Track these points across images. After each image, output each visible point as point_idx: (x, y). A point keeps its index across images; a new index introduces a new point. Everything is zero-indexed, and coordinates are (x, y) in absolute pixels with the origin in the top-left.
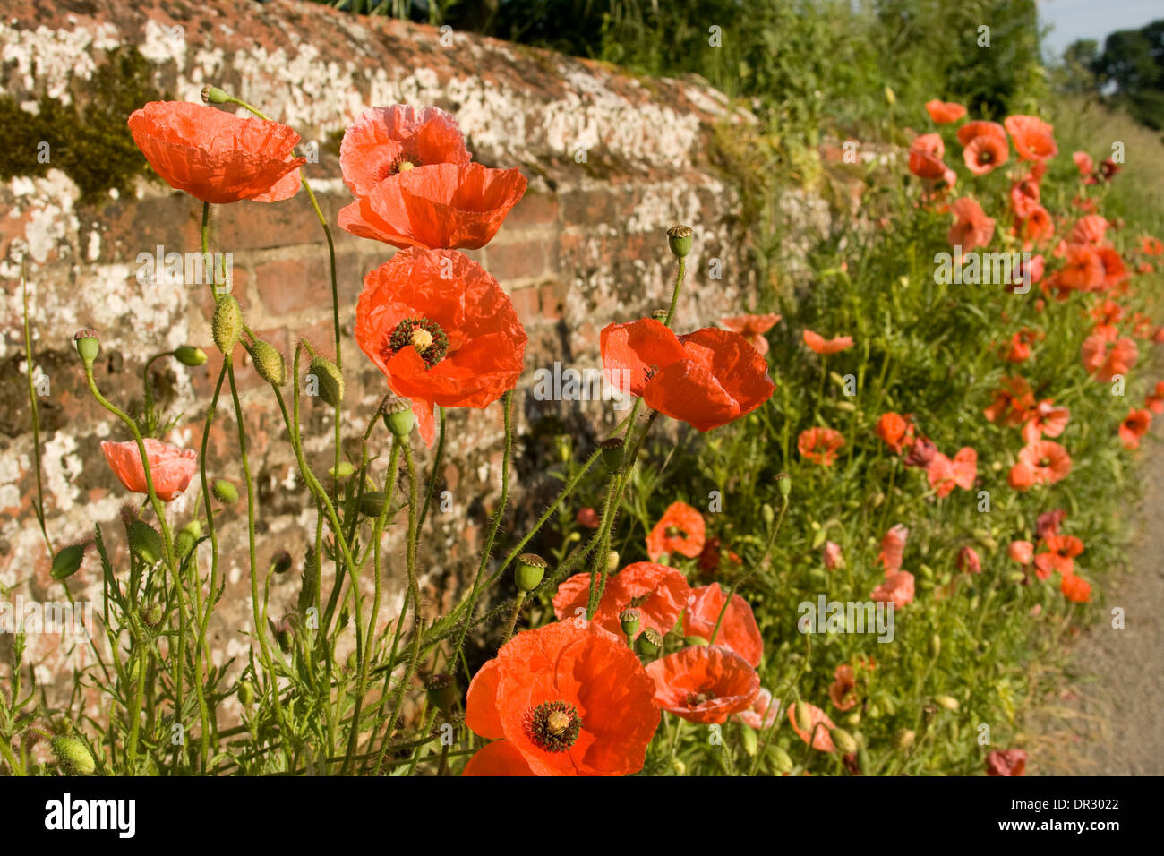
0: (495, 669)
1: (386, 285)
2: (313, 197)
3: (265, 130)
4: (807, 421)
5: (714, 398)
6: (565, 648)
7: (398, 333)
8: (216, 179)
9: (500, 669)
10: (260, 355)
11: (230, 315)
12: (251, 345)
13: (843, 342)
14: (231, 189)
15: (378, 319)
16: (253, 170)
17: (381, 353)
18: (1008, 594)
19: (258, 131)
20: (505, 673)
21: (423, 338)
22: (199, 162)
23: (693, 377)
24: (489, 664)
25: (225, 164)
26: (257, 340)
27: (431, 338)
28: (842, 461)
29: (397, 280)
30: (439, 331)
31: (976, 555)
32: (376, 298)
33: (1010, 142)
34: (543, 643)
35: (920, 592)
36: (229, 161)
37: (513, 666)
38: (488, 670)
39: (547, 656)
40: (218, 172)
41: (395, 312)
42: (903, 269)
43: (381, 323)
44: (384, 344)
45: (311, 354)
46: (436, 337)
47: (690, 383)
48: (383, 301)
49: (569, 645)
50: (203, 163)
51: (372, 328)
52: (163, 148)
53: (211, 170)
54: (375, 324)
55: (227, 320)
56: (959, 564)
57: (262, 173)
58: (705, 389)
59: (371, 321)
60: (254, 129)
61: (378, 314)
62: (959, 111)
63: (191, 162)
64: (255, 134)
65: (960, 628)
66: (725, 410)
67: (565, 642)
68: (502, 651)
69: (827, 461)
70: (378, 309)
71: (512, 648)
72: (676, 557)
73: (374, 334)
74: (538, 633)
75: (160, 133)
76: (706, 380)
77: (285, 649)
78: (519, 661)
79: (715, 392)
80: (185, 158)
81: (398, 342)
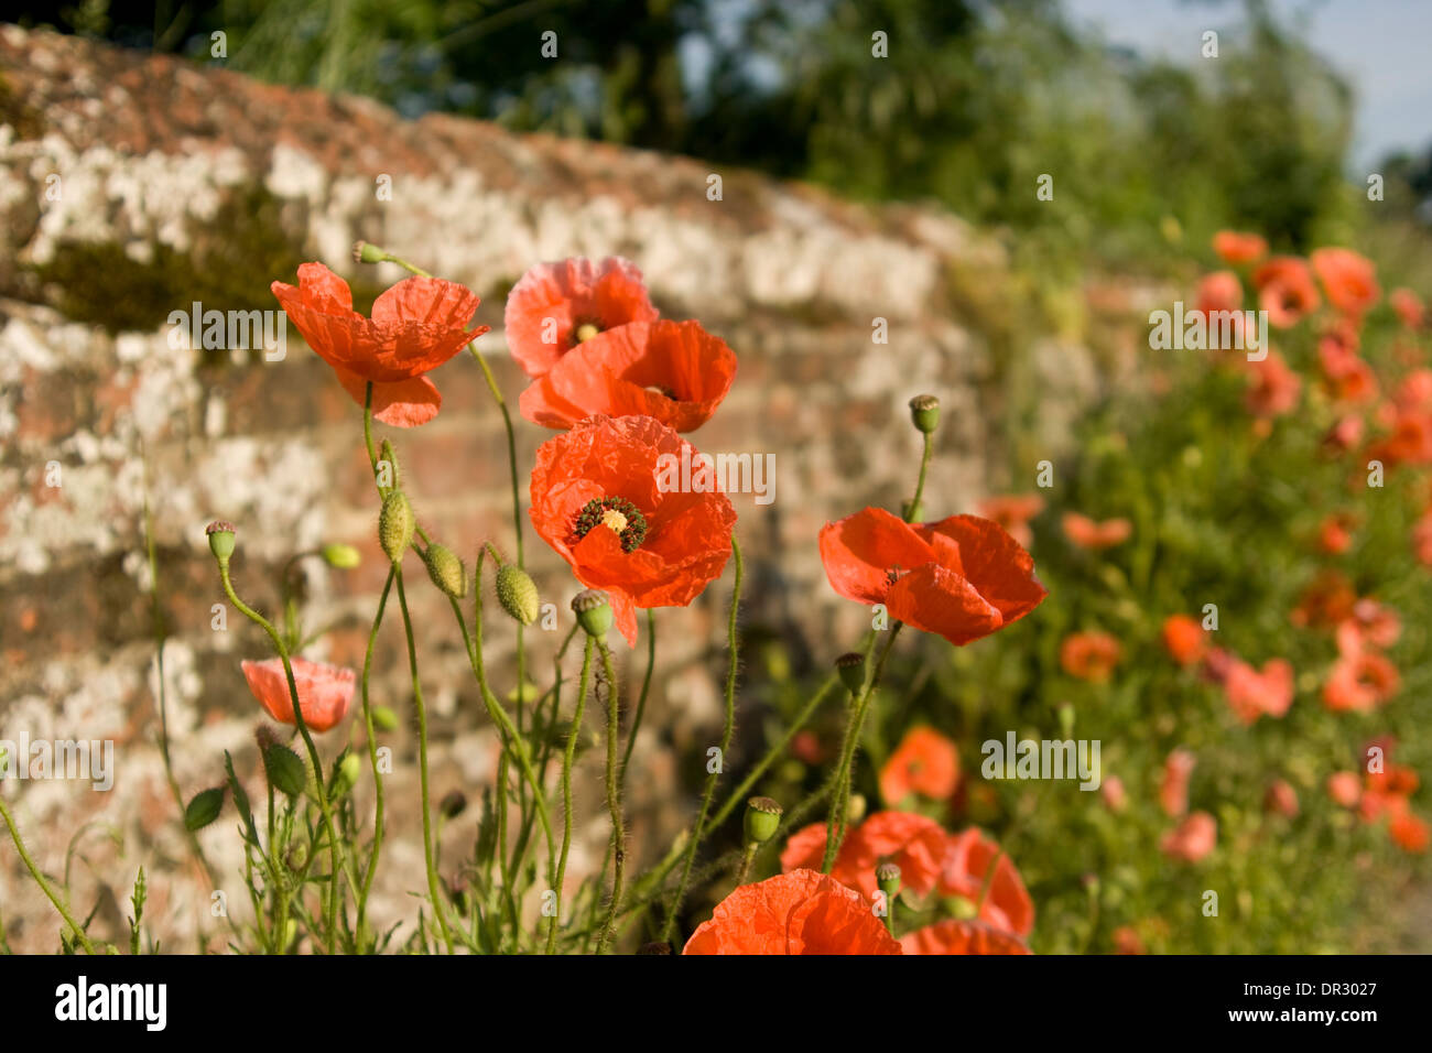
0: (712, 932)
1: (564, 459)
2: (483, 361)
3: (434, 291)
4: (1074, 627)
5: (971, 608)
6: (795, 907)
7: (585, 517)
8: (385, 355)
9: (718, 932)
10: (437, 563)
11: (400, 514)
12: (423, 548)
13: (1117, 530)
14: (402, 366)
15: (558, 498)
16: (429, 343)
17: (566, 541)
18: (1326, 839)
19: (426, 292)
20: (724, 936)
21: (616, 521)
22: (366, 336)
23: (944, 585)
24: (703, 927)
25: (397, 337)
26: (431, 542)
27: (625, 521)
28: (1119, 676)
29: (576, 451)
30: (634, 512)
31: (1288, 795)
32: (552, 475)
33: (1318, 283)
34: (769, 900)
35: (1221, 839)
36: (401, 333)
37: (733, 928)
38: (702, 933)
39: (775, 917)
40: (387, 346)
41: (581, 492)
42: (1188, 440)
43: (563, 504)
44: (568, 529)
45: (498, 562)
46: (631, 519)
47: (940, 593)
48: (562, 477)
49: (801, 903)
50: (371, 337)
51: (551, 511)
52: (321, 320)
53: (380, 344)
54: (555, 505)
55: (397, 522)
56: (1269, 804)
57: (438, 347)
58: (959, 599)
59: (549, 504)
60: (420, 290)
61: (557, 494)
62: (1252, 247)
63: (356, 337)
64: (422, 296)
65: (1272, 883)
66: (984, 621)
67: (795, 899)
68: (718, 911)
69: (1100, 677)
70: (555, 489)
71: (729, 907)
72: (923, 799)
73: (555, 518)
74: (761, 888)
75: (317, 302)
76: (960, 588)
77: (463, 912)
78: (739, 921)
79: (971, 601)
80: (348, 332)
81: (585, 525)
